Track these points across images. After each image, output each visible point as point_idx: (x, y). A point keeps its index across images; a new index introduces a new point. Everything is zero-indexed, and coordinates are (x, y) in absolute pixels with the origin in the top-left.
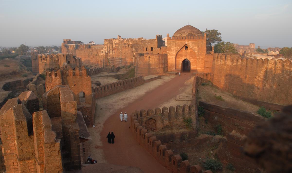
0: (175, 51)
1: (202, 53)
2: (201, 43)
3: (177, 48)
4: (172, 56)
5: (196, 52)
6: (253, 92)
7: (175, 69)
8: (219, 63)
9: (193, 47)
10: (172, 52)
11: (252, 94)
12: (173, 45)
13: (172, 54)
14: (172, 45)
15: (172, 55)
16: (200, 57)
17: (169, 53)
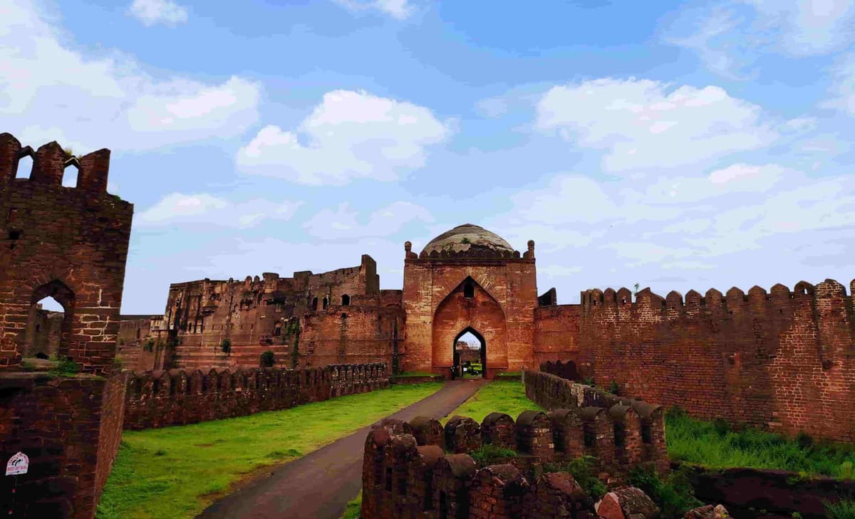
0: (430, 301)
1: (523, 307)
2: (519, 272)
3: (439, 289)
4: (423, 318)
5: (503, 302)
6: (775, 414)
7: (433, 364)
8: (612, 319)
9: (494, 286)
10: (422, 304)
11: (771, 424)
12: (424, 281)
13: (422, 309)
14: (421, 278)
15: (422, 315)
16: (516, 320)
17: (411, 308)
